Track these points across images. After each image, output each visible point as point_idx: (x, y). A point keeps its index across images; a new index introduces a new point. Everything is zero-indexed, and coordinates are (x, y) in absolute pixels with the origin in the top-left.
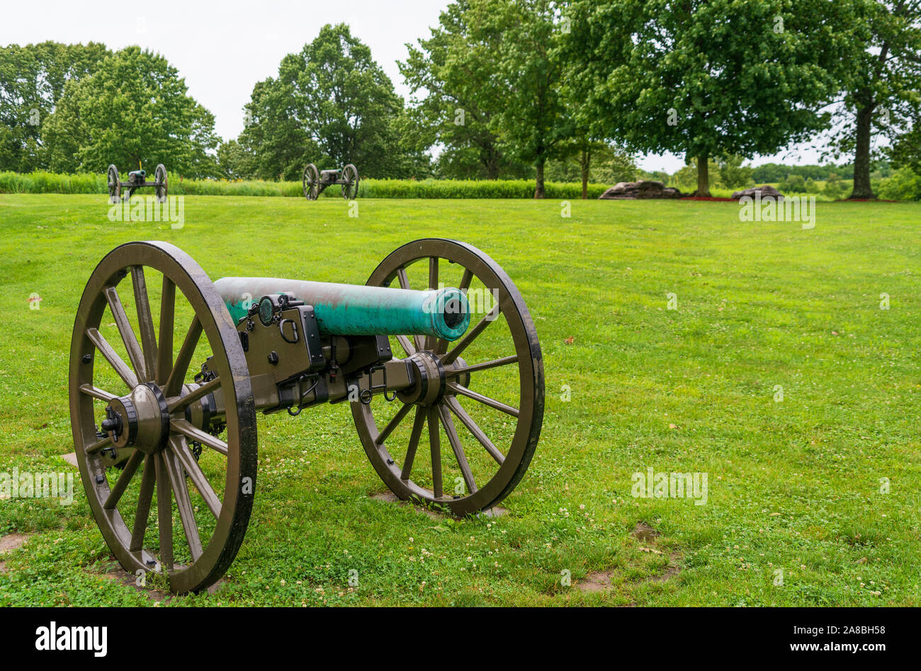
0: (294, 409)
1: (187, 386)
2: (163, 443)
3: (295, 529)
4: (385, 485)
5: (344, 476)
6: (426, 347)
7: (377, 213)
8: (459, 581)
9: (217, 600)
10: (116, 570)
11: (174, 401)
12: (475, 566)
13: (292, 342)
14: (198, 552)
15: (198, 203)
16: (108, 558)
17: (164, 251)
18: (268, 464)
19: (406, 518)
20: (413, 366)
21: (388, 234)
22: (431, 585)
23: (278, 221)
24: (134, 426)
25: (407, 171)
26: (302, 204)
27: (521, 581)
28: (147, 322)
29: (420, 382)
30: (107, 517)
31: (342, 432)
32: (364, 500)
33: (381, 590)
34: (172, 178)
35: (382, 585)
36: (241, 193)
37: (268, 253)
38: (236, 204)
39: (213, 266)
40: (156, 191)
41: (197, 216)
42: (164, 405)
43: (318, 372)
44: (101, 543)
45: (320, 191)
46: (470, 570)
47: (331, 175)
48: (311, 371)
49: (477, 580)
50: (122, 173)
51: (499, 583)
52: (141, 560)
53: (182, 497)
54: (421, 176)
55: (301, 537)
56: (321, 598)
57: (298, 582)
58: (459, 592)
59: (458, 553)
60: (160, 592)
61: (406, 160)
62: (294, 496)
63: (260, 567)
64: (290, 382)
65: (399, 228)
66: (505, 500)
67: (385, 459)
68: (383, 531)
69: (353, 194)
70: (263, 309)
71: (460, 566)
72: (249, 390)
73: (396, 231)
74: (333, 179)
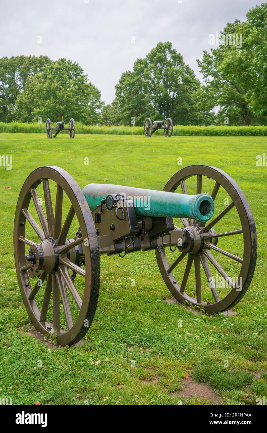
0: (123, 254)
1: (68, 240)
2: (56, 269)
3: (122, 316)
4: (171, 294)
5: (150, 288)
6: (194, 223)
7: (181, 144)
8: (205, 350)
9: (79, 350)
10: (33, 331)
11: (61, 247)
12: (213, 342)
13: (121, 219)
14: (71, 325)
15: (90, 139)
16: (29, 324)
17: (57, 172)
18: (113, 279)
19: (181, 313)
20: (187, 233)
21: (186, 156)
22: (190, 351)
23: (129, 149)
24: (42, 260)
25: (200, 121)
26: (143, 139)
27: (239, 352)
28: (50, 207)
29: (190, 242)
30: (29, 304)
31: (152, 264)
32: (160, 302)
33: (163, 351)
34: (78, 125)
35: (163, 349)
36: (113, 133)
37: (123, 166)
38: (109, 139)
39: (94, 172)
40: (69, 132)
41: (88, 146)
42: (56, 250)
43: (135, 235)
44: (27, 316)
45: (153, 132)
46: (211, 344)
47: (158, 124)
48: (131, 234)
49: (214, 350)
50: (54, 122)
51: (226, 353)
52: (45, 326)
53: (64, 297)
54: (208, 124)
55: (124, 320)
56: (131, 354)
57: (120, 344)
58: (204, 356)
59: (205, 334)
60: (52, 344)
61: (200, 115)
62: (124, 297)
63: (103, 334)
64: (120, 240)
65: (193, 153)
66: (235, 307)
67: (172, 280)
68: (167, 320)
69: (170, 134)
70: (108, 201)
71: (206, 342)
72: (97, 244)
73: (190, 155)
74: (159, 126)
